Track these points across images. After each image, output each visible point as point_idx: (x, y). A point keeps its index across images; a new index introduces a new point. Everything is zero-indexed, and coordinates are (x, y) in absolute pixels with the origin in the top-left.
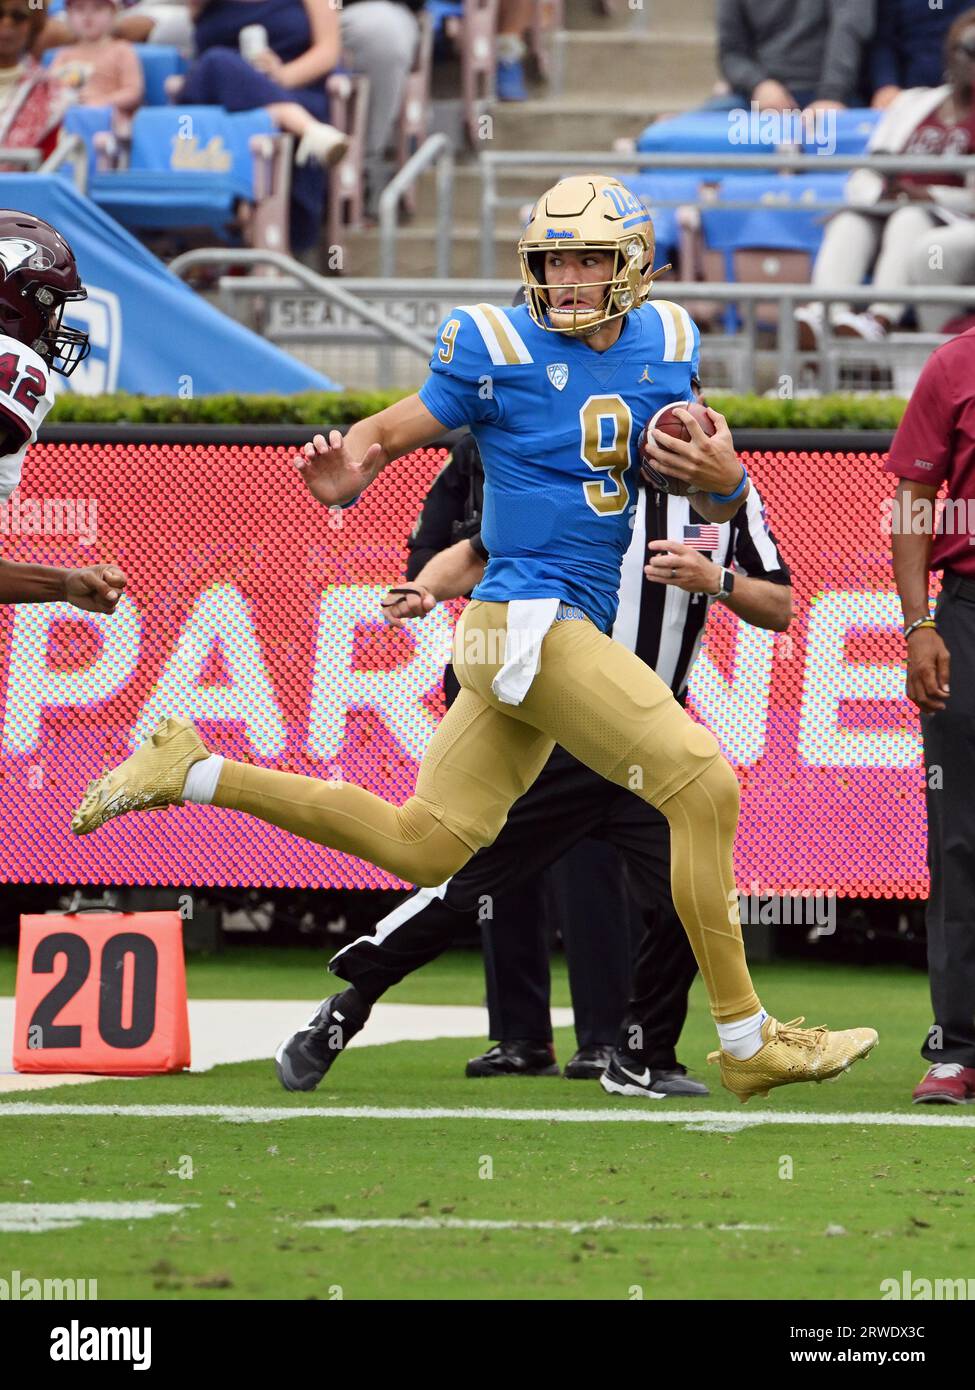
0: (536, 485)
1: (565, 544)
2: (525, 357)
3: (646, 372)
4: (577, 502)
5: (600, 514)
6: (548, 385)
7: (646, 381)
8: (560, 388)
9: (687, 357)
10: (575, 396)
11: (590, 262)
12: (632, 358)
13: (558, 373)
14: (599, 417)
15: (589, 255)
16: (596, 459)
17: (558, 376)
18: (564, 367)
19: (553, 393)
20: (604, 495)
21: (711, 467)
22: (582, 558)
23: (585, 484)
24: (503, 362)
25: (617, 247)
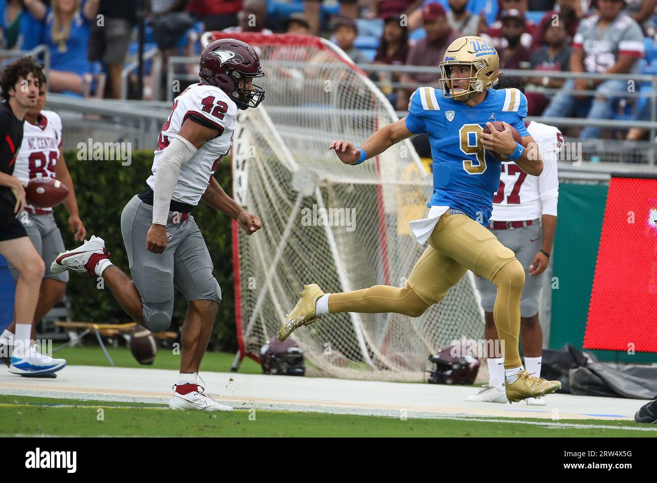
0: (444, 161)
1: (455, 185)
2: (436, 107)
3: (492, 115)
4: (459, 168)
5: (470, 174)
6: (445, 119)
7: (492, 119)
8: (450, 120)
9: (516, 110)
10: (457, 124)
11: (463, 71)
12: (486, 110)
13: (450, 114)
14: (468, 133)
15: (463, 68)
16: (467, 150)
17: (450, 116)
18: (453, 112)
19: (447, 123)
20: (472, 166)
21: (499, 143)
22: (463, 191)
23: (464, 161)
24: (427, 109)
25: (472, 64)
